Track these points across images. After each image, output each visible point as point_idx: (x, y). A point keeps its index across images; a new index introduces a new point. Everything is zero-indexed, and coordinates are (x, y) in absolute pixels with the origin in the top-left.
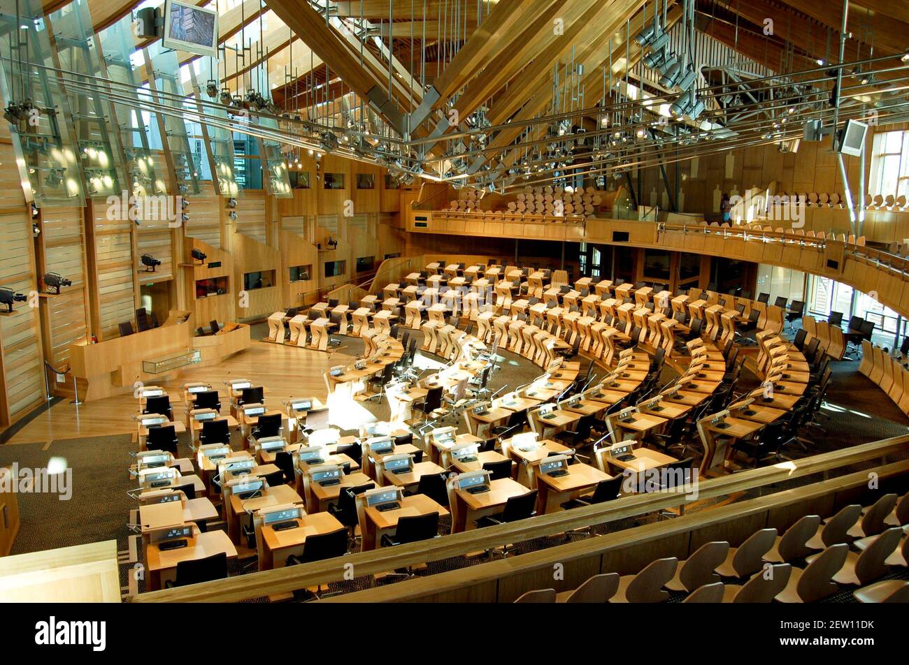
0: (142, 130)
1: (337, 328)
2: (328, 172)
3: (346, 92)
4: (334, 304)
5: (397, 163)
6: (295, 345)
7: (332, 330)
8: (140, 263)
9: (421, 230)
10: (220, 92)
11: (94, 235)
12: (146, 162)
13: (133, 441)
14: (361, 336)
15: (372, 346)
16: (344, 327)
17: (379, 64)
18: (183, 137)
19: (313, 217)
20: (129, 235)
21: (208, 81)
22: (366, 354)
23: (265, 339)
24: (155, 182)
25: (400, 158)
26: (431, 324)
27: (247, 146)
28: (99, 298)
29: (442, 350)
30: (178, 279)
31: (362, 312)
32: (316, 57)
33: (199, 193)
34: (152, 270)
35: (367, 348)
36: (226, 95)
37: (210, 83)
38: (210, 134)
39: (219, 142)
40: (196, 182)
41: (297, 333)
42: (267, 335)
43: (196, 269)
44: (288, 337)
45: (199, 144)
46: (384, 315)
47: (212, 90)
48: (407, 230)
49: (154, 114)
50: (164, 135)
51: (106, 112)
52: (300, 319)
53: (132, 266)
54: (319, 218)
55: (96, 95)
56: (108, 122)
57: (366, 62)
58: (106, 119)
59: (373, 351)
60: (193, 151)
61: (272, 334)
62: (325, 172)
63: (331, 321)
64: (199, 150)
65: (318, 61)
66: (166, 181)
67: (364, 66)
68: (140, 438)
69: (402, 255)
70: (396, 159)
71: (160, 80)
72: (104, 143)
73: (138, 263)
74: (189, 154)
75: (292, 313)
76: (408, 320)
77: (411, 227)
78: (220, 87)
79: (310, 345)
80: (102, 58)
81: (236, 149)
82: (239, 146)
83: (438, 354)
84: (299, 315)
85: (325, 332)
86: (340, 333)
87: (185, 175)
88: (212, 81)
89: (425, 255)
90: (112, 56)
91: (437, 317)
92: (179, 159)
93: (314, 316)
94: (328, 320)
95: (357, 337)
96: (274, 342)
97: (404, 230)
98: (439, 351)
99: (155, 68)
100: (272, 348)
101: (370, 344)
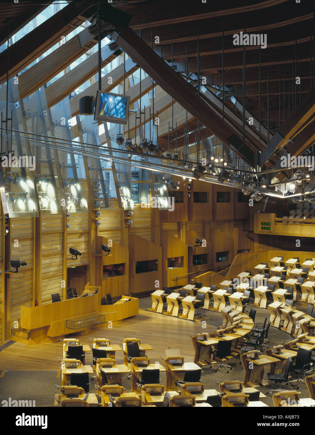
0: (74, 167)
1: (202, 304)
2: (196, 191)
3: (210, 135)
4: (199, 286)
5: (249, 186)
6: (170, 314)
7: (198, 306)
8: (68, 253)
9: (265, 232)
10: (125, 141)
11: (41, 235)
12: (76, 187)
13: (57, 377)
14: (220, 311)
15: (229, 319)
16: (207, 303)
17: (235, 116)
18: (99, 170)
19: (184, 223)
20: (62, 235)
21: (118, 135)
22: (224, 325)
23: (149, 309)
24: (81, 199)
25: (252, 182)
26: (275, 304)
27: (140, 174)
28: (41, 275)
29: (285, 325)
30: (91, 264)
31: (220, 293)
32: (189, 114)
33: (108, 207)
34: (75, 258)
35: (225, 321)
36: (129, 143)
37: (119, 136)
38: (116, 168)
39: (122, 173)
40: (106, 198)
41: (172, 306)
42: (151, 306)
43: (104, 258)
44: (165, 309)
45: (108, 174)
46: (237, 296)
47: (120, 140)
48: (255, 232)
49: (81, 156)
50: (87, 169)
51: (53, 156)
52: (174, 296)
53: (63, 255)
54: (189, 223)
55: (48, 146)
56: (54, 163)
57: (226, 116)
58: (53, 161)
59: (229, 323)
60: (105, 179)
61: (154, 305)
62: (194, 191)
63: (197, 299)
64: (108, 178)
65: (190, 116)
66: (87, 199)
67: (225, 120)
68: (63, 375)
69: (251, 251)
70: (249, 183)
71: (86, 134)
72: (51, 176)
73: (67, 253)
74: (102, 181)
75: (169, 291)
76: (257, 300)
77: (258, 230)
78: (125, 137)
79: (181, 315)
80: (52, 123)
81: (133, 177)
82: (136, 175)
83: (282, 329)
84: (174, 293)
85: (192, 307)
86: (204, 307)
87: (99, 194)
88: (120, 134)
89: (269, 251)
90: (58, 121)
91: (280, 299)
92: (95, 184)
93: (184, 294)
94: (195, 297)
95: (216, 311)
96: (155, 311)
97: (253, 232)
98: (282, 326)
99: (83, 127)
100: (153, 315)
101: (226, 317)
